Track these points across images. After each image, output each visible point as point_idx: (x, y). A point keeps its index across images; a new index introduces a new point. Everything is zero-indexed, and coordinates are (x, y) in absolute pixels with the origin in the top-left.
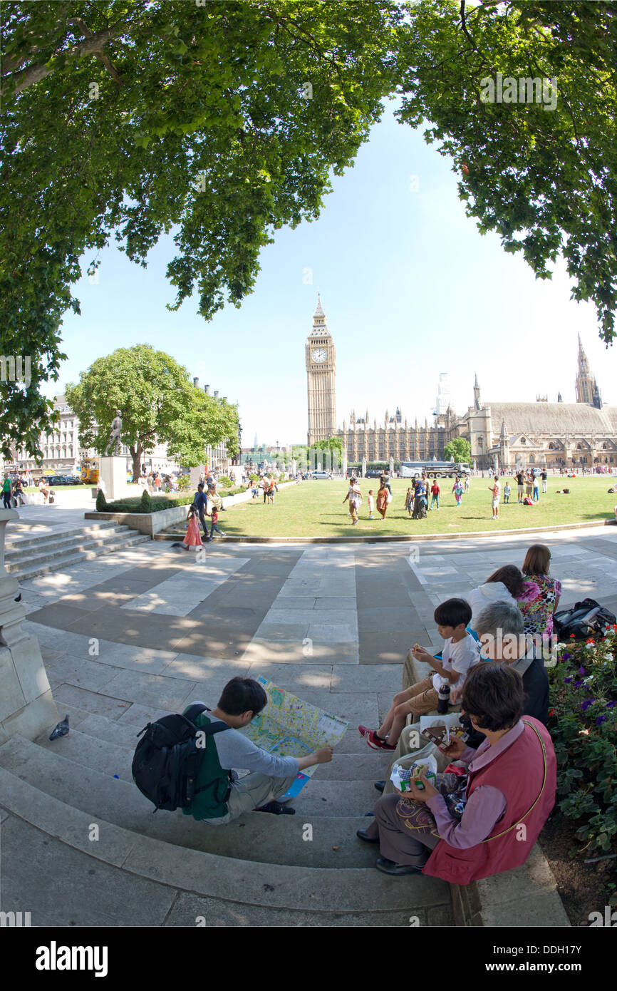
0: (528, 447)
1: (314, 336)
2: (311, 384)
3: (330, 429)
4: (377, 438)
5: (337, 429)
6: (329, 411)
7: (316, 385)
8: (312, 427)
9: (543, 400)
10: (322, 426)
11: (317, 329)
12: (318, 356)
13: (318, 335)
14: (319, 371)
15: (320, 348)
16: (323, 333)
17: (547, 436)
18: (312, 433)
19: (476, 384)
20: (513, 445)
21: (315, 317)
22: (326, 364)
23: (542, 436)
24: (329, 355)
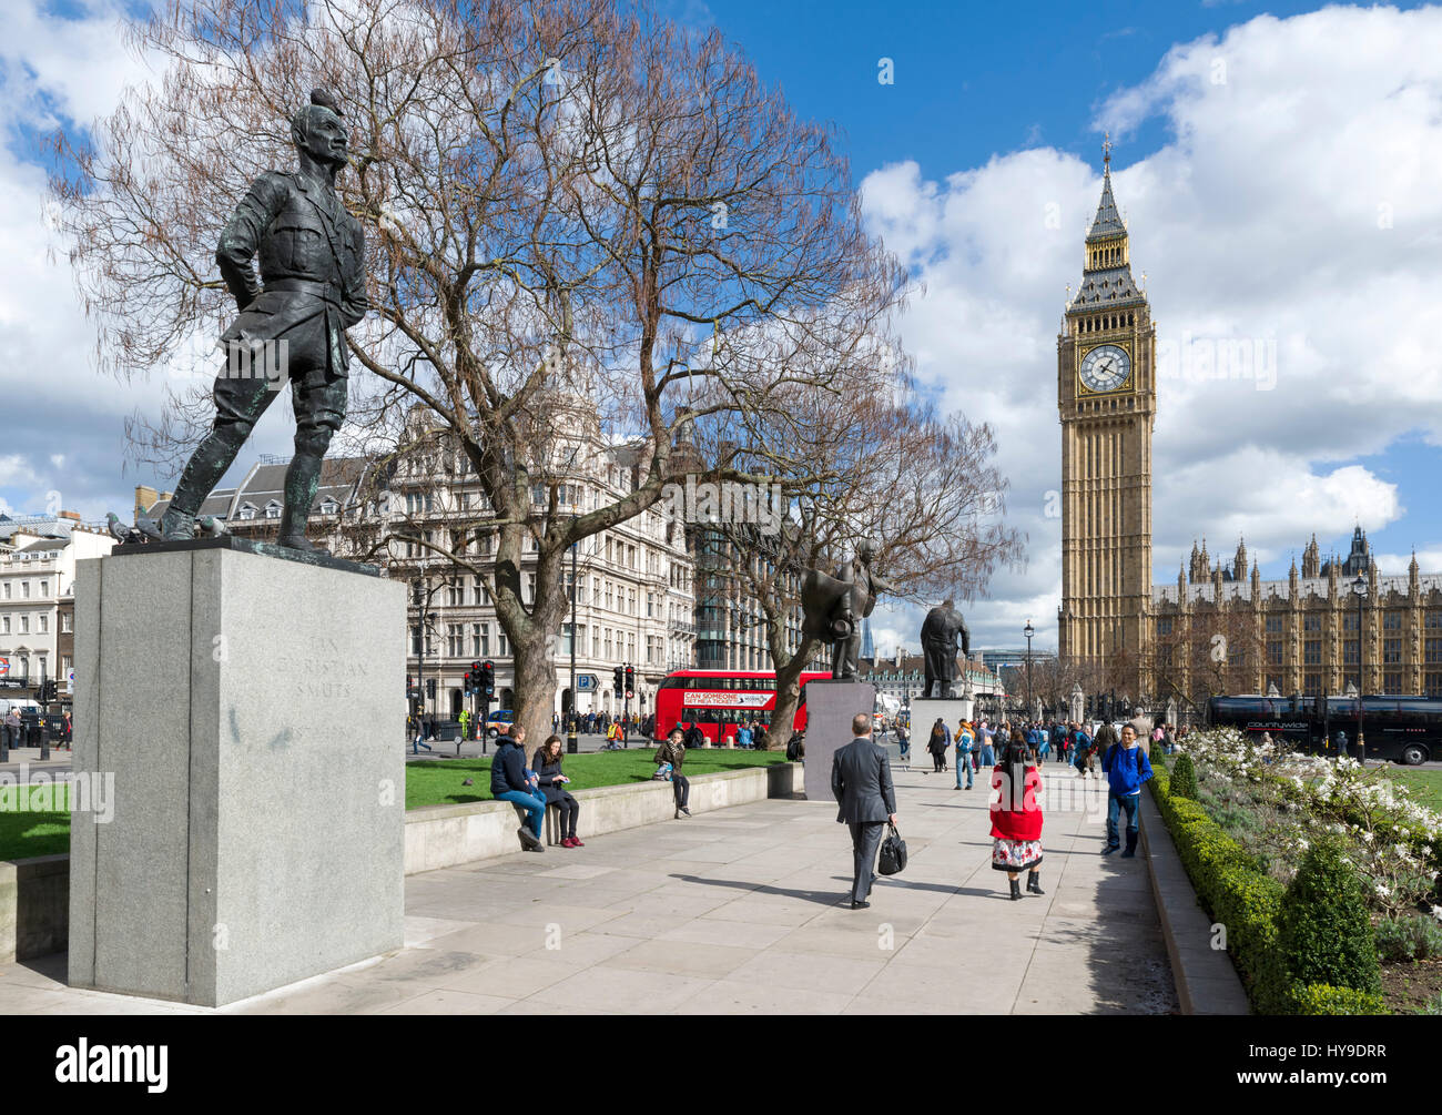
2: (1074, 458)
3: (1132, 598)
4: (1336, 624)
5: (1158, 598)
6: (1132, 543)
7: (1091, 461)
8: (1075, 593)
12: (1102, 370)
13: (1103, 302)
15: (1105, 344)
18: (1075, 609)
24: (1139, 365)
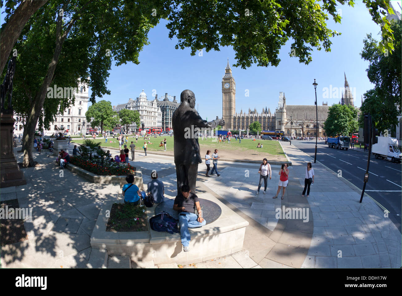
0: (293, 126)
1: (225, 77)
9: (325, 105)
10: (228, 115)
11: (227, 74)
14: (227, 92)
16: (229, 76)
17: (312, 122)
19: (284, 97)
20: (287, 125)
21: (226, 70)
22: (229, 89)
23: (310, 122)
